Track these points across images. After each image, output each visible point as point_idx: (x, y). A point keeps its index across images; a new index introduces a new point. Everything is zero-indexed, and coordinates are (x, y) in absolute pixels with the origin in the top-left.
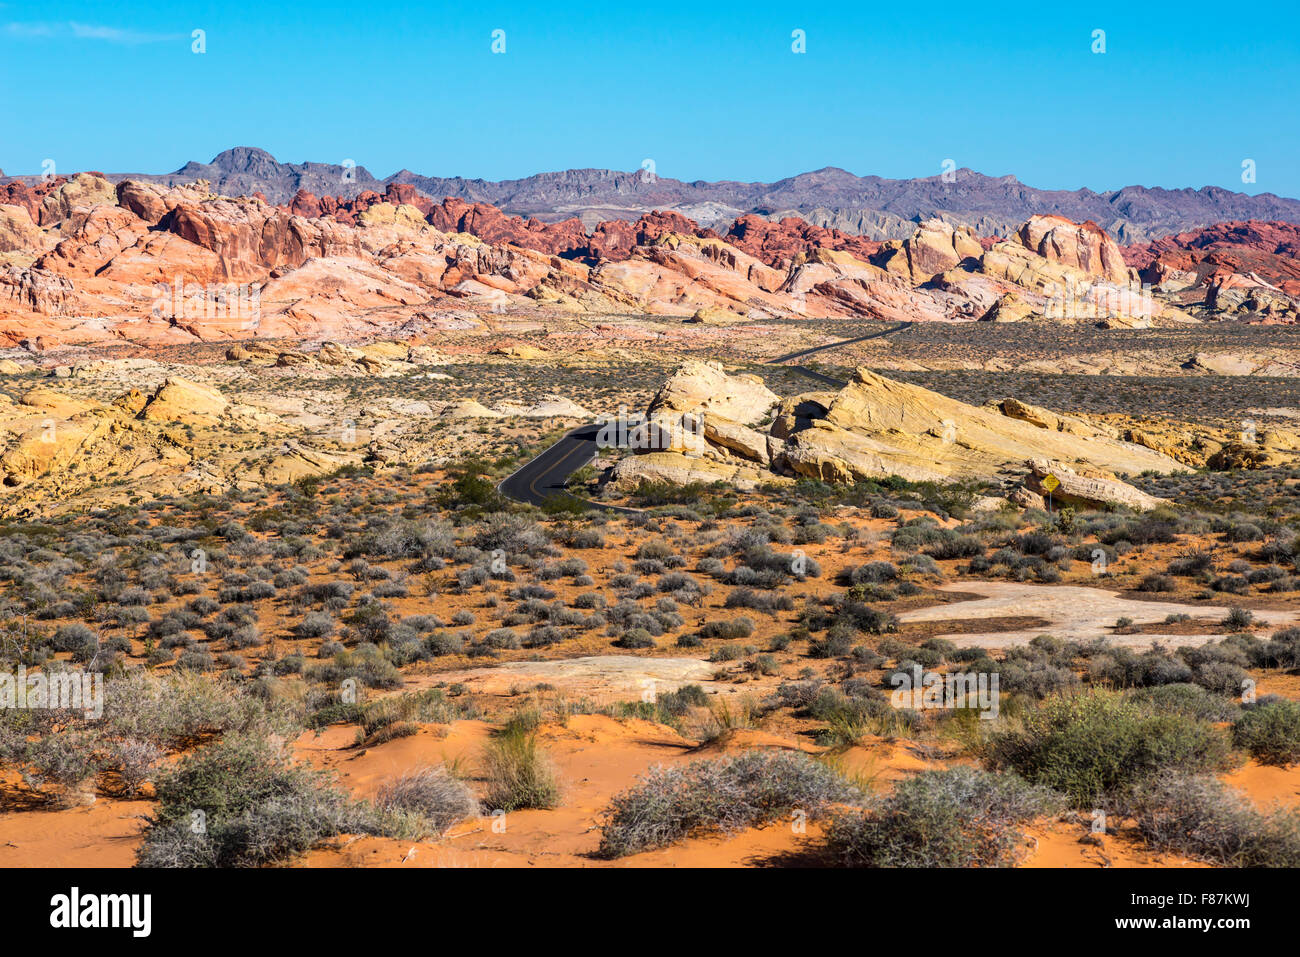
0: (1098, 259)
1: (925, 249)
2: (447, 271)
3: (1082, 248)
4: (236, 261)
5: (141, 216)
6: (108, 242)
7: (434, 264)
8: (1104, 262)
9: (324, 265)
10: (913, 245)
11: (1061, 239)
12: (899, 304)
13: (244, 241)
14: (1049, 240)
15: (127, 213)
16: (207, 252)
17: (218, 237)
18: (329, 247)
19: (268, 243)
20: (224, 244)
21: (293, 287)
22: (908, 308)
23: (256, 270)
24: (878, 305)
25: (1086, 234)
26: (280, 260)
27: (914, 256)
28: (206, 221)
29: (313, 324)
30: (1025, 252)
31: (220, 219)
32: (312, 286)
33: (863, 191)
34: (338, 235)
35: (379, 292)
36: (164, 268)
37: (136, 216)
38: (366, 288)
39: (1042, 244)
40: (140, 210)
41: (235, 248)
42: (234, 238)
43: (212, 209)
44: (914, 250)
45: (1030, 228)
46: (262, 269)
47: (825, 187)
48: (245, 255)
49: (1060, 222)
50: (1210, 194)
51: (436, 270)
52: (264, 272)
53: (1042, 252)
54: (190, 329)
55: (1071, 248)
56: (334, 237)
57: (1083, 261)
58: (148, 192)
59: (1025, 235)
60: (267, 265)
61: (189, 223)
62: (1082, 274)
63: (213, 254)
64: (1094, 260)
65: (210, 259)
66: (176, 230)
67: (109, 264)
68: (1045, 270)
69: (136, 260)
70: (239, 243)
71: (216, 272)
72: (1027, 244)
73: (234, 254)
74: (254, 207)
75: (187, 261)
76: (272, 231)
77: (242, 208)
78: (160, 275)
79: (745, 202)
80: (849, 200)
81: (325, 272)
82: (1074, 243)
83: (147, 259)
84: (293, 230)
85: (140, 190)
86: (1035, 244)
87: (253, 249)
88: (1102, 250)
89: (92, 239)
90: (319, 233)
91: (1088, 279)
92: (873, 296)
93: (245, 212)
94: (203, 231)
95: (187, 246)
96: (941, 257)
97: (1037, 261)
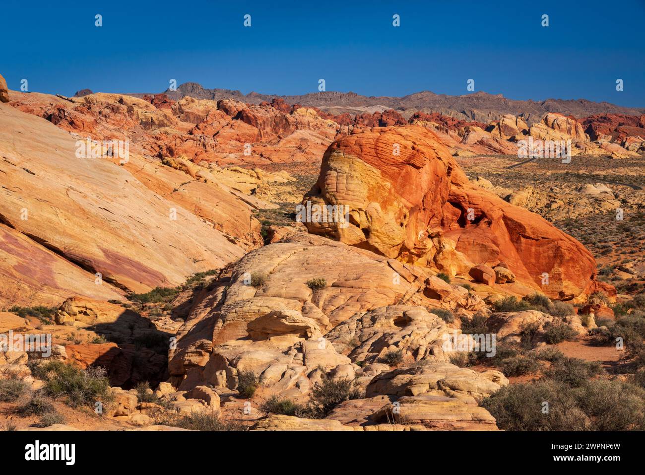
0: (574, 130)
1: (506, 126)
2: (336, 135)
3: (568, 126)
4: (265, 131)
5: (227, 114)
6: (215, 124)
7: (331, 132)
8: (577, 132)
9: (301, 134)
10: (501, 124)
11: (560, 122)
12: (510, 148)
13: (268, 124)
14: (555, 122)
15: (222, 113)
16: (254, 128)
17: (259, 122)
18: (299, 126)
19: (277, 125)
20: (261, 125)
21: (290, 142)
22: (514, 150)
23: (272, 135)
24: (503, 149)
25: (570, 120)
26: (281, 131)
27: (501, 129)
28: (254, 116)
29: (313, 157)
30: (546, 127)
31: (259, 115)
32: (297, 141)
33: (441, 101)
34: (302, 121)
35: (322, 144)
36: (239, 134)
37: (225, 113)
38: (316, 142)
39: (553, 124)
40: (227, 111)
41: (264, 126)
42: (264, 122)
43: (255, 111)
44: (502, 127)
45: (548, 118)
46: (274, 134)
47: (424, 99)
48: (268, 129)
49: (559, 115)
50: (581, 102)
51: (333, 134)
52: (275, 136)
53: (553, 128)
54: (269, 158)
55: (564, 126)
56: (301, 122)
57: (569, 131)
58: (230, 104)
59: (546, 120)
60: (276, 133)
61: (247, 116)
62: (569, 136)
63: (256, 129)
64: (573, 131)
65: (255, 131)
66: (242, 119)
67: (218, 133)
68: (554, 135)
69: (227, 131)
70: (266, 125)
71: (258, 136)
72: (547, 124)
73: (264, 129)
74: (271, 110)
75: (247, 131)
76: (278, 120)
77: (266, 111)
78: (237, 137)
79: (393, 105)
80: (435, 104)
81: (301, 136)
82: (565, 124)
83: (232, 131)
84: (286, 119)
85: (226, 104)
86: (550, 125)
87: (271, 127)
88: (576, 127)
89: (210, 123)
90: (295, 121)
91: (571, 138)
92: (500, 145)
93: (268, 112)
94: (253, 120)
95: (246, 125)
96: (512, 129)
97: (551, 131)
